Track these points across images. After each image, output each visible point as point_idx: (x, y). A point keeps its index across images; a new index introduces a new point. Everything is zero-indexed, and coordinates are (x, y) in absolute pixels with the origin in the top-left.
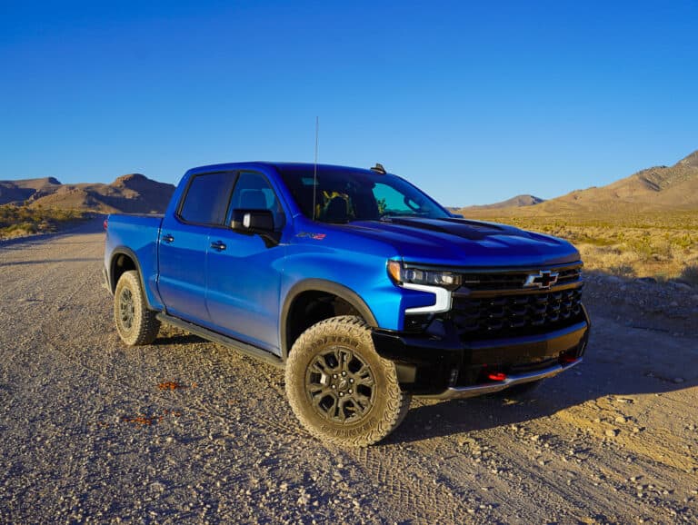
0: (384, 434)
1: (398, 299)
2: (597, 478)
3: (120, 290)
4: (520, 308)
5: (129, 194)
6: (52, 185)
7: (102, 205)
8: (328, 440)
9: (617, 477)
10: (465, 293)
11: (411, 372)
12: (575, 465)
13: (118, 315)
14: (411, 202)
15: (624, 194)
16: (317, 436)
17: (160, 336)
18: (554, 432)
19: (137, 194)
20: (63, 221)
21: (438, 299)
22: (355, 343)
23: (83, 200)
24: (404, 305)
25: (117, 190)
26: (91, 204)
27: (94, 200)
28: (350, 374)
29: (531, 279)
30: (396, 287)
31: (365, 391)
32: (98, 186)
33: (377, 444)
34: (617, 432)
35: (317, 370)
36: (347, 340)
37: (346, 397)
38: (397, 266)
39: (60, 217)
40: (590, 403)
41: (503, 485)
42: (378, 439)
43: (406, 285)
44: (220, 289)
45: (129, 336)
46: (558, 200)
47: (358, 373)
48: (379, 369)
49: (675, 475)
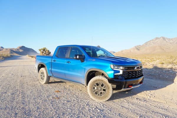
0: (109, 99)
1: (113, 72)
2: (150, 105)
3: (40, 72)
4: (130, 74)
5: (21, 51)
6: (1, 48)
7: (14, 53)
8: (97, 100)
9: (153, 105)
10: (125, 71)
11: (115, 86)
12: (145, 103)
13: (39, 78)
14: (105, 53)
15: (132, 51)
16: (94, 100)
17: (50, 81)
18: (138, 98)
19: (23, 51)
20: (6, 57)
21: (120, 72)
22: (103, 81)
23: (9, 52)
24: (114, 73)
25: (18, 50)
26: (11, 53)
27: (12, 52)
28: (101, 87)
29: (136, 68)
30: (112, 70)
31: (104, 90)
32: (13, 49)
33: (107, 101)
34: (150, 97)
35: (94, 86)
36: (101, 80)
37: (101, 92)
38: (112, 66)
39: (5, 56)
40: (143, 92)
41: (134, 107)
42: (107, 100)
43: (114, 69)
44: (69, 71)
45: (43, 82)
46: (118, 52)
47: (103, 87)
48: (108, 86)
49: (163, 104)
